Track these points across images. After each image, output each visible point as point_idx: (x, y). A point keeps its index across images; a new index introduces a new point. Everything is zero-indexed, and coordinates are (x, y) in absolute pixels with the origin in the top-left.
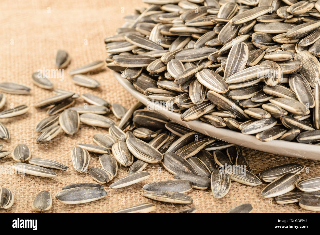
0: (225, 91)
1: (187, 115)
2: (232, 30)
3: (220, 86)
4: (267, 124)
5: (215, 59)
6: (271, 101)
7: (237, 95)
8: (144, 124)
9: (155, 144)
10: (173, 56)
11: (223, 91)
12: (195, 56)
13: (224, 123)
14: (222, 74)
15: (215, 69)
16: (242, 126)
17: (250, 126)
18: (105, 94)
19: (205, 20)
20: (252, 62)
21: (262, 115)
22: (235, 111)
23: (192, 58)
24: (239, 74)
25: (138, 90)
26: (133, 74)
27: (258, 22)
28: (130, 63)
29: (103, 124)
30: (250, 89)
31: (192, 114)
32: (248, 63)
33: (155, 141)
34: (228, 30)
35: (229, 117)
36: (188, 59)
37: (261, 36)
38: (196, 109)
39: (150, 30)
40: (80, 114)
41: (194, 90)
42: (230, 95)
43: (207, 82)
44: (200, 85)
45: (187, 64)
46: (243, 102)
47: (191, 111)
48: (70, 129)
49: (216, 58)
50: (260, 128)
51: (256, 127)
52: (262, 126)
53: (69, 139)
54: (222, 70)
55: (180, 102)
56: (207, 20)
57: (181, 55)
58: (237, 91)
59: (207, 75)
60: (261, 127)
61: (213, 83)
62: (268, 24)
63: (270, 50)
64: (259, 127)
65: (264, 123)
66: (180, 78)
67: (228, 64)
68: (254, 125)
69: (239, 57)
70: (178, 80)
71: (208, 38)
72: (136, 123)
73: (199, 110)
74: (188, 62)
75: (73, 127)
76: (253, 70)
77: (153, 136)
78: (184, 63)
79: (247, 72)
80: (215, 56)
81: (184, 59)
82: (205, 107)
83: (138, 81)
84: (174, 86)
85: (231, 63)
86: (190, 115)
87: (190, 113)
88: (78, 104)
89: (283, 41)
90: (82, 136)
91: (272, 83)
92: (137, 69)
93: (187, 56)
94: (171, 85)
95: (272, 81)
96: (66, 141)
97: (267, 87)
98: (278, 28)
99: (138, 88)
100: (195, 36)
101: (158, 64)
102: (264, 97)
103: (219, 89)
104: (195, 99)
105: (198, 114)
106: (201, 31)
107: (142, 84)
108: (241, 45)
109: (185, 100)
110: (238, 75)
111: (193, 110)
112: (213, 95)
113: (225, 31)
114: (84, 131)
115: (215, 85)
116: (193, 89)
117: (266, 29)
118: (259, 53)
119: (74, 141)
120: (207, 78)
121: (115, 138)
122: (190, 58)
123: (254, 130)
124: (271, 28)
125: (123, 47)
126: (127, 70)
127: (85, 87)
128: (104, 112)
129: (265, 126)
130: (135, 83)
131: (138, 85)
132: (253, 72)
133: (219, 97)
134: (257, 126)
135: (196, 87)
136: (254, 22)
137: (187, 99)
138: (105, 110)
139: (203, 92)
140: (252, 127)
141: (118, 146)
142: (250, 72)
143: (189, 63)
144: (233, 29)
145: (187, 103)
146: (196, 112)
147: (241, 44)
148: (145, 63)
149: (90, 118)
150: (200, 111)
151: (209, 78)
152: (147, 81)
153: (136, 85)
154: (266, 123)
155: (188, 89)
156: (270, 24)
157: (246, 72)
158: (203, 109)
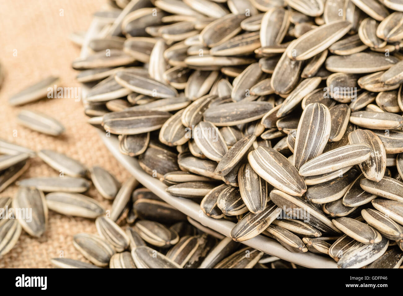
0: (302, 192)
1: (243, 233)
2: (291, 69)
3: (293, 183)
4: (376, 251)
5: (272, 125)
6: (375, 205)
7: (321, 197)
8: (153, 213)
9: (179, 258)
10: (200, 115)
11: (299, 193)
12: (238, 117)
13: (304, 247)
14: (287, 153)
15: (274, 142)
16: (335, 252)
17: (351, 258)
18: (74, 144)
19: (240, 45)
20: (336, 136)
21: (370, 240)
22: (317, 222)
23: (233, 121)
24: (321, 162)
25: (148, 172)
26: (138, 148)
27: (330, 54)
28: (130, 126)
29: (85, 213)
30: (337, 183)
31: (250, 229)
32: (331, 138)
33: (178, 252)
34: (286, 69)
35: (312, 237)
36: (226, 121)
37: (341, 82)
38: (255, 220)
39: (148, 52)
40: (46, 193)
41: (248, 187)
42: (310, 197)
43: (270, 174)
44: (256, 177)
45: (225, 130)
46: (330, 208)
47: (248, 225)
48: (35, 227)
49: (274, 123)
50: (366, 258)
51: (360, 258)
52: (368, 255)
53: (35, 243)
54: (288, 147)
55: (227, 208)
56: (244, 44)
57: (214, 115)
58: (320, 188)
59: (267, 161)
60: (368, 257)
61: (279, 176)
62: (348, 57)
63: (358, 105)
64: (364, 257)
65: (371, 249)
66: (225, 169)
67: (299, 141)
68: (356, 255)
69: (316, 130)
70: (222, 172)
71: (252, 79)
72: (139, 212)
73: (259, 222)
74: (226, 127)
75: (39, 223)
76: (343, 155)
77: (174, 242)
78: (220, 128)
79: (334, 157)
80: (273, 119)
81: (219, 122)
82: (267, 215)
83: (146, 157)
84: (209, 170)
85: (305, 140)
86: (246, 232)
87: (247, 229)
88: (34, 166)
89: (376, 88)
90: (55, 236)
91: (376, 177)
92: (143, 136)
93: (225, 117)
94: (204, 169)
95: (376, 174)
96: (30, 248)
97: (366, 182)
98: (365, 65)
99: (148, 169)
100: (227, 72)
101: (178, 131)
102: (363, 197)
103: (291, 188)
104: (252, 204)
105: (259, 230)
106: (236, 61)
107: (153, 163)
108: (319, 109)
109: (235, 203)
110: (319, 162)
111: (250, 222)
112: (282, 198)
113: (281, 72)
114: (55, 223)
115: (284, 180)
116: (245, 184)
117: (346, 66)
118: (344, 115)
119: (43, 246)
120: (267, 167)
121: (111, 243)
122: (229, 121)
123: (358, 263)
124: (354, 65)
125: (112, 91)
126: (127, 139)
127: (40, 133)
128: (83, 189)
129: (374, 254)
130: (142, 162)
131: (147, 165)
132: (344, 158)
133: (293, 202)
134: (361, 256)
135: (250, 179)
136: (325, 54)
137: (237, 201)
138: (84, 185)
139: (262, 190)
140: (354, 258)
141: (121, 263)
142: (339, 158)
143: (229, 128)
144: (292, 66)
145: (237, 207)
146: (254, 226)
147: (319, 107)
148: (155, 125)
149: (62, 201)
150: (262, 223)
151: (272, 168)
152: (161, 156)
153: (144, 164)
154: (374, 249)
155: (237, 181)
156: (351, 57)
157: (332, 158)
158: (266, 219)
